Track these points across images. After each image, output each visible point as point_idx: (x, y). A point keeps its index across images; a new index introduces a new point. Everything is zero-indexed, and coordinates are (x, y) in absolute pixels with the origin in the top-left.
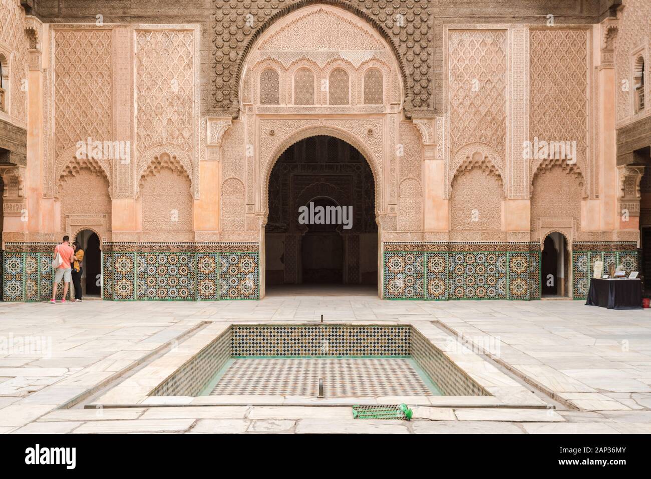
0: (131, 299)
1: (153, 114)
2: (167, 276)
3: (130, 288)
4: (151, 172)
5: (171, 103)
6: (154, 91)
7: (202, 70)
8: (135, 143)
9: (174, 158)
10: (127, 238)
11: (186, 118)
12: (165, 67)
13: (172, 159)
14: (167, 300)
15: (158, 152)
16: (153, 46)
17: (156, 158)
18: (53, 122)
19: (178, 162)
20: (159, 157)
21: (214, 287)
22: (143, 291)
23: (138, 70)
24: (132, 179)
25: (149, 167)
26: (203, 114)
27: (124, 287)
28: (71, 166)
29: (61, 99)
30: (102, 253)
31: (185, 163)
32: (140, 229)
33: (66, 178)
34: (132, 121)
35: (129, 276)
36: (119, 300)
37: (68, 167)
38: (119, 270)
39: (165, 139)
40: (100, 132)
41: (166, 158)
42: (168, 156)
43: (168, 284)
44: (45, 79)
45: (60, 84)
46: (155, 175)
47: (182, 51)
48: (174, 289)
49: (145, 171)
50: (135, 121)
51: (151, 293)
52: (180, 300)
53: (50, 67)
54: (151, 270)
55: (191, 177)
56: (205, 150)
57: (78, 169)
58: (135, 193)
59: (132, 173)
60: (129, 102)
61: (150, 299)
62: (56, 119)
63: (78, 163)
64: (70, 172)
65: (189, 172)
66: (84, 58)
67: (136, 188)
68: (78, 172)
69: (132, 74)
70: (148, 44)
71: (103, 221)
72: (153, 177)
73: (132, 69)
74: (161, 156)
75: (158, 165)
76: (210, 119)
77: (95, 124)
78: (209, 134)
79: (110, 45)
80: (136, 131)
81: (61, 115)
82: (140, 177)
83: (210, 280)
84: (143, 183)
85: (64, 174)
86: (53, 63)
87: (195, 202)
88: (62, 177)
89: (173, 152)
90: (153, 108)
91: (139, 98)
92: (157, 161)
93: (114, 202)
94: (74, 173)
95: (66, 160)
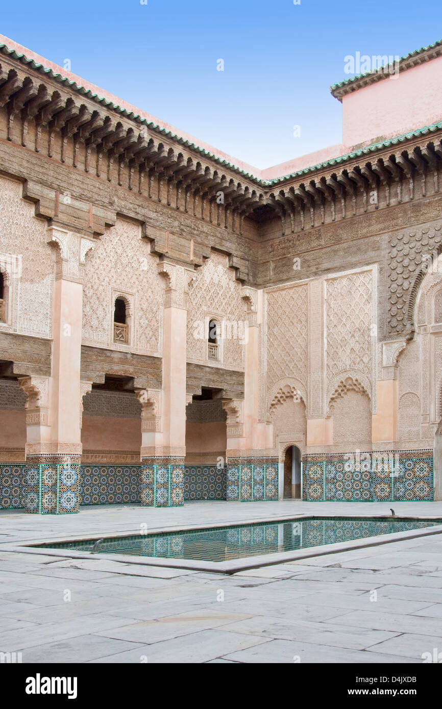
0: (321, 500)
1: (339, 347)
2: (353, 481)
3: (320, 490)
4: (339, 394)
5: (353, 336)
6: (339, 327)
7: (380, 303)
8: (325, 372)
9: (357, 380)
10: (318, 450)
11: (365, 346)
12: (349, 306)
13: (356, 383)
14: (351, 501)
15: (343, 377)
16: (339, 291)
17: (342, 382)
18: (265, 364)
19: (360, 384)
20: (344, 381)
21: (389, 490)
22: (333, 494)
23: (327, 313)
24: (322, 402)
25: (336, 391)
26: (380, 340)
27: (315, 491)
28: (279, 396)
29: (271, 346)
30: (302, 463)
31: (365, 384)
32: (331, 442)
33: (276, 406)
34: (322, 355)
35: (319, 481)
36: (312, 501)
37: (276, 397)
38: (312, 476)
39: (348, 366)
40: (299, 367)
41: (350, 382)
42: (352, 379)
43: (353, 487)
44: (260, 331)
45: (271, 333)
46: (343, 397)
47: (362, 290)
48: (358, 492)
49: (333, 394)
50: (325, 354)
51: (340, 495)
52: (362, 501)
53: (263, 323)
54: (340, 476)
55: (370, 396)
56: (381, 371)
57: (285, 398)
58: (325, 413)
59: (322, 397)
60: (321, 339)
61: (339, 500)
62: (268, 361)
63: (284, 393)
64: (279, 401)
65: (369, 392)
66: (288, 310)
67: (326, 409)
68: (284, 400)
69: (323, 316)
70: (336, 289)
71: (302, 437)
72: (342, 399)
73: (323, 312)
74: (346, 381)
75: (344, 388)
76: (385, 344)
77: (295, 361)
78: (385, 357)
79: (306, 297)
80: (325, 362)
81: (271, 357)
82: (329, 400)
83: (385, 484)
84: (334, 404)
85: (274, 402)
86: (266, 318)
87: (373, 416)
88: (273, 405)
89: (354, 376)
90: (339, 341)
91: (328, 335)
92: (343, 386)
93: (309, 421)
94: (282, 402)
95: (275, 391)
